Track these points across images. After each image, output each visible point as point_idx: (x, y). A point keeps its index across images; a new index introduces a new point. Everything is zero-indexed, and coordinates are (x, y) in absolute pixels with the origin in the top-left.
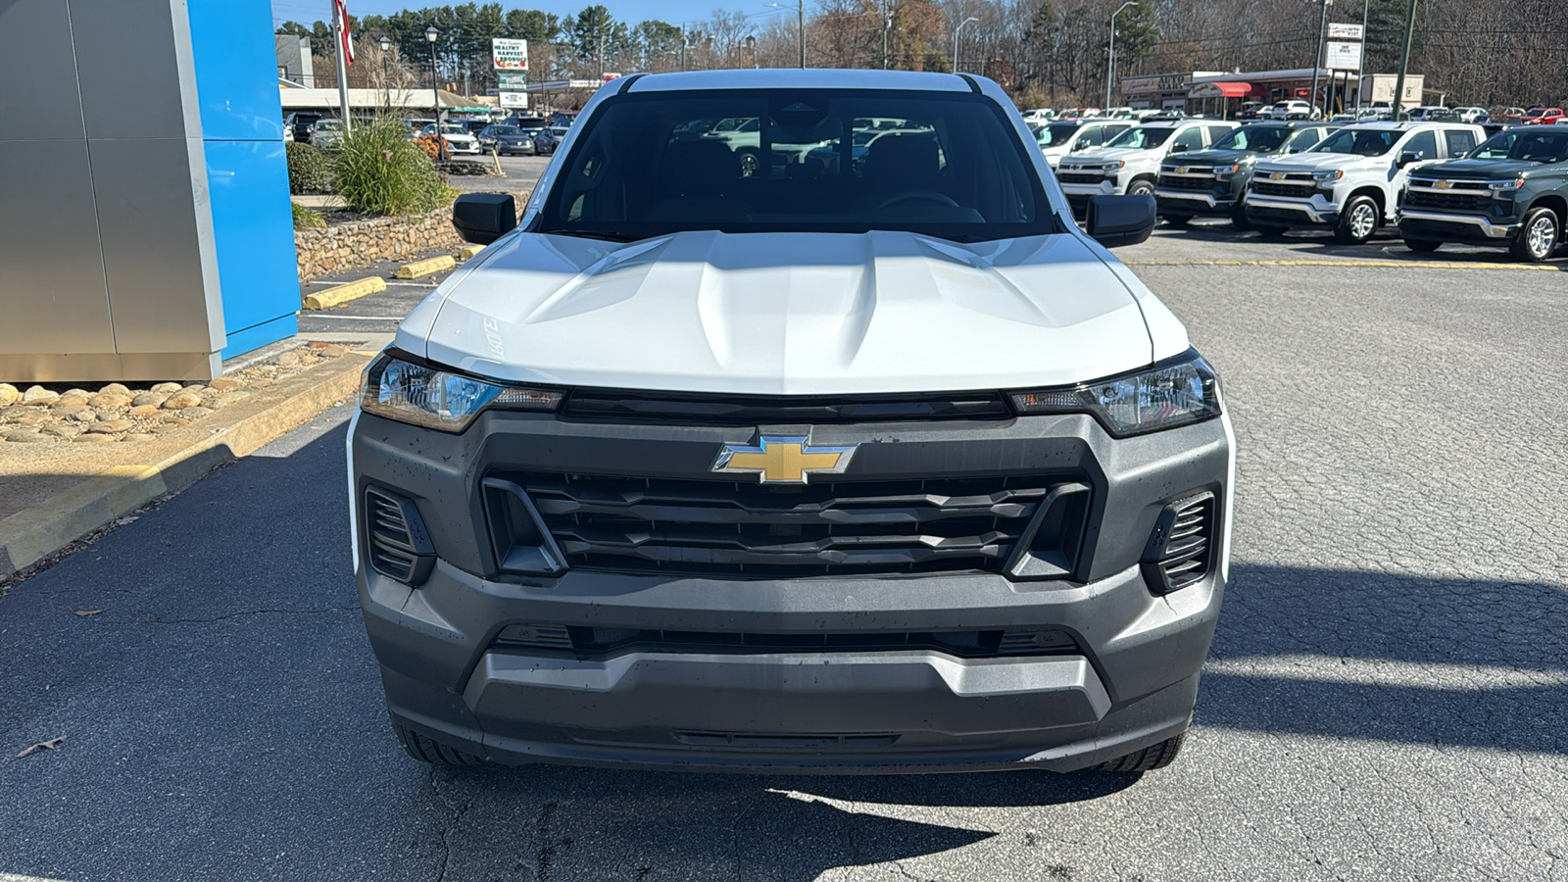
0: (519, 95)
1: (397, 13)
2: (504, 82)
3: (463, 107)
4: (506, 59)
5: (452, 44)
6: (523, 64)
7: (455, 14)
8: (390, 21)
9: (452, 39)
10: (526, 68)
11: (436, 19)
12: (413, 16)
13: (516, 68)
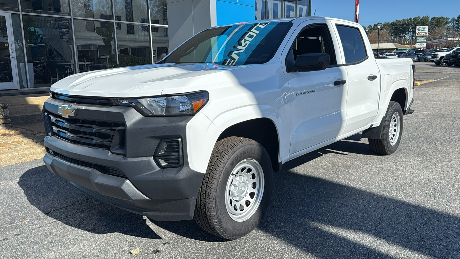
0: (423, 43)
1: (394, 21)
2: (419, 40)
3: (401, 48)
4: (420, 32)
5: (411, 29)
6: (426, 34)
7: (413, 20)
8: (392, 24)
9: (411, 28)
10: (427, 35)
11: (406, 22)
12: (399, 21)
13: (424, 35)
